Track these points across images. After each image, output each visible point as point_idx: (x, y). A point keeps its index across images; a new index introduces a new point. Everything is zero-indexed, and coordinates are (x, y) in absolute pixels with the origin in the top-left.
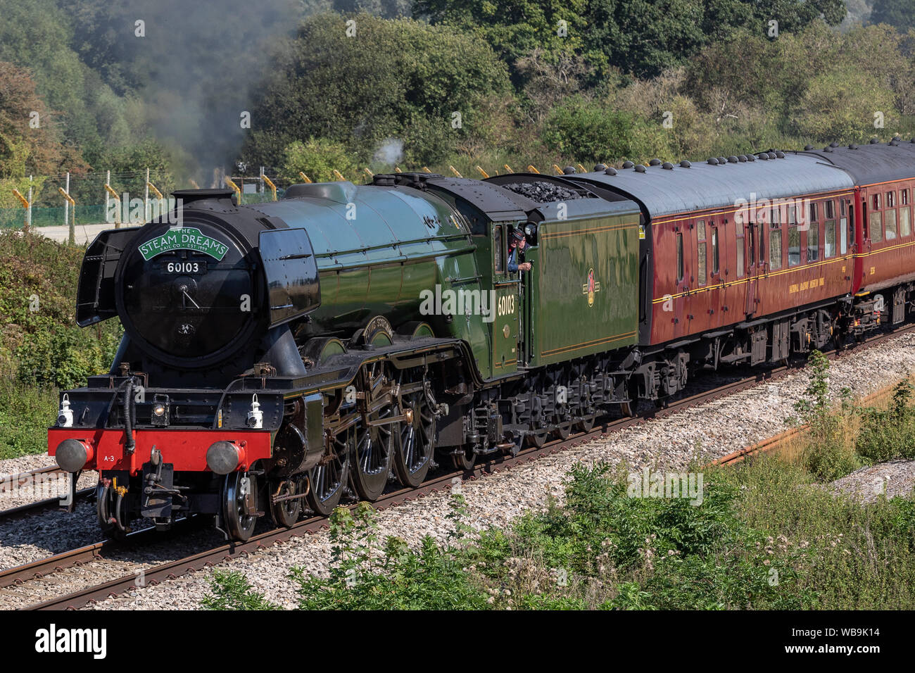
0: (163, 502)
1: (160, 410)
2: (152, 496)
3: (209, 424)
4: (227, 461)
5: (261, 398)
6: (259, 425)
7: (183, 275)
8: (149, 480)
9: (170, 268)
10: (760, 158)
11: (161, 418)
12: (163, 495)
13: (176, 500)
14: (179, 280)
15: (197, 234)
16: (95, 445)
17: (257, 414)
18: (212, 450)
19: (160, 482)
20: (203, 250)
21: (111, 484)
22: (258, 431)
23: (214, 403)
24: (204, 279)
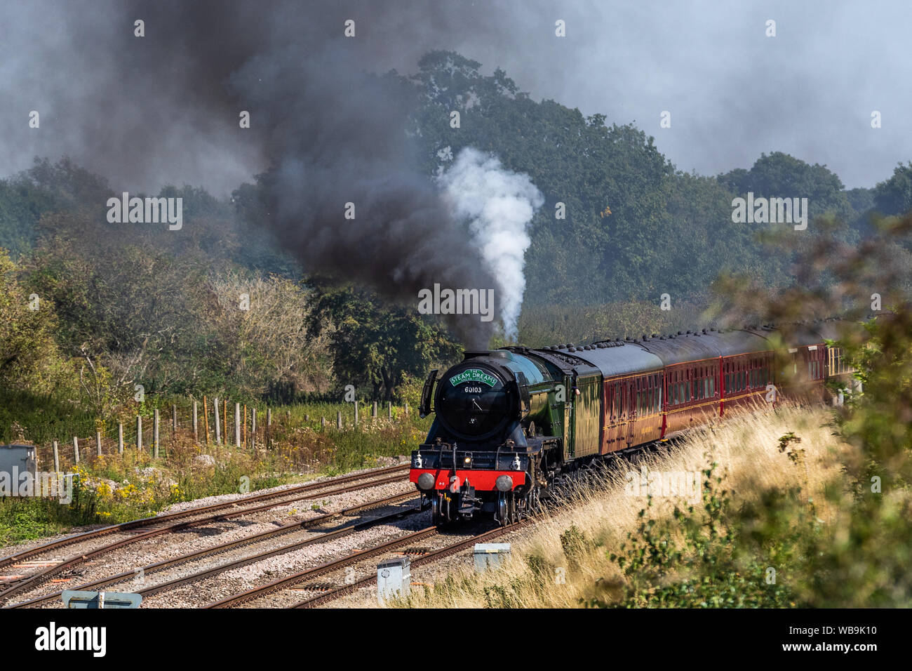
0: (470, 505)
1: (467, 460)
2: (466, 502)
3: (492, 468)
4: (507, 485)
5: (519, 455)
6: (519, 469)
7: (474, 394)
8: (464, 494)
9: (466, 390)
10: (599, 347)
11: (469, 464)
12: (470, 502)
13: (477, 504)
14: (470, 396)
15: (481, 373)
16: (436, 478)
17: (518, 463)
18: (498, 480)
19: (469, 496)
20: (483, 381)
21: (444, 496)
22: (519, 471)
23: (493, 458)
24: (484, 396)
